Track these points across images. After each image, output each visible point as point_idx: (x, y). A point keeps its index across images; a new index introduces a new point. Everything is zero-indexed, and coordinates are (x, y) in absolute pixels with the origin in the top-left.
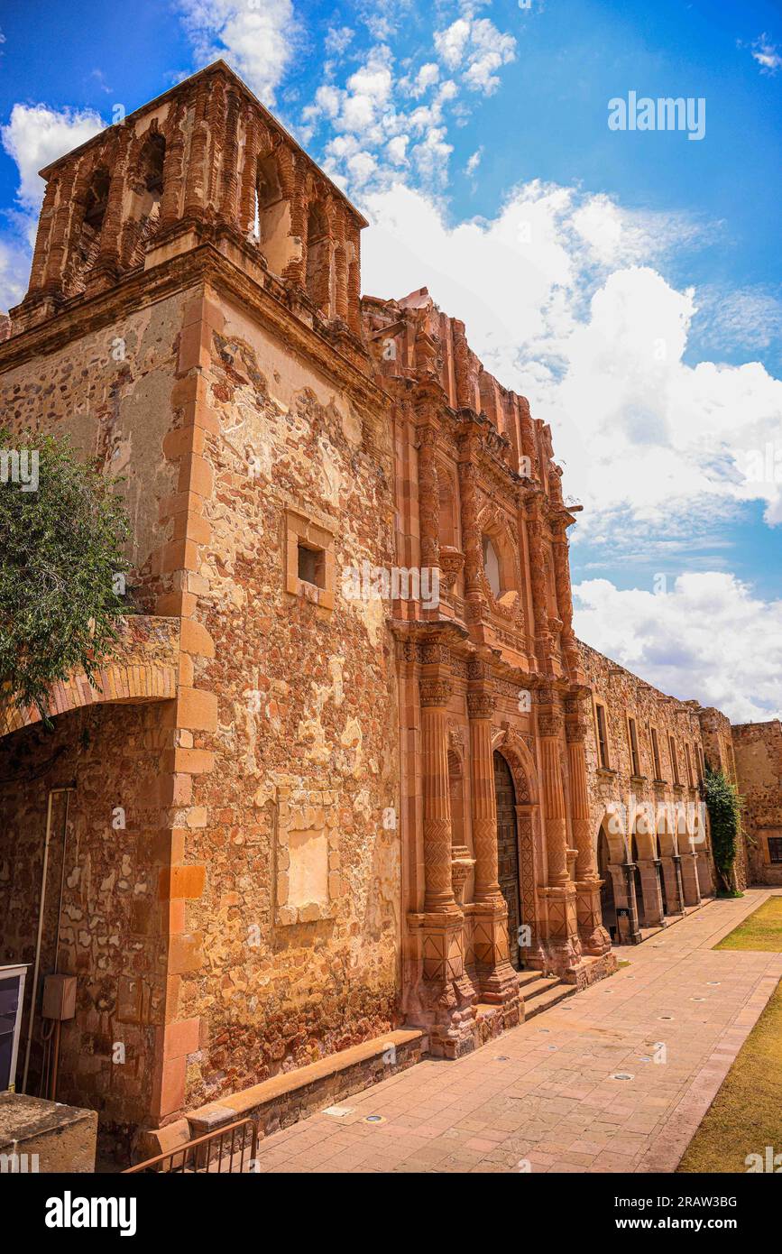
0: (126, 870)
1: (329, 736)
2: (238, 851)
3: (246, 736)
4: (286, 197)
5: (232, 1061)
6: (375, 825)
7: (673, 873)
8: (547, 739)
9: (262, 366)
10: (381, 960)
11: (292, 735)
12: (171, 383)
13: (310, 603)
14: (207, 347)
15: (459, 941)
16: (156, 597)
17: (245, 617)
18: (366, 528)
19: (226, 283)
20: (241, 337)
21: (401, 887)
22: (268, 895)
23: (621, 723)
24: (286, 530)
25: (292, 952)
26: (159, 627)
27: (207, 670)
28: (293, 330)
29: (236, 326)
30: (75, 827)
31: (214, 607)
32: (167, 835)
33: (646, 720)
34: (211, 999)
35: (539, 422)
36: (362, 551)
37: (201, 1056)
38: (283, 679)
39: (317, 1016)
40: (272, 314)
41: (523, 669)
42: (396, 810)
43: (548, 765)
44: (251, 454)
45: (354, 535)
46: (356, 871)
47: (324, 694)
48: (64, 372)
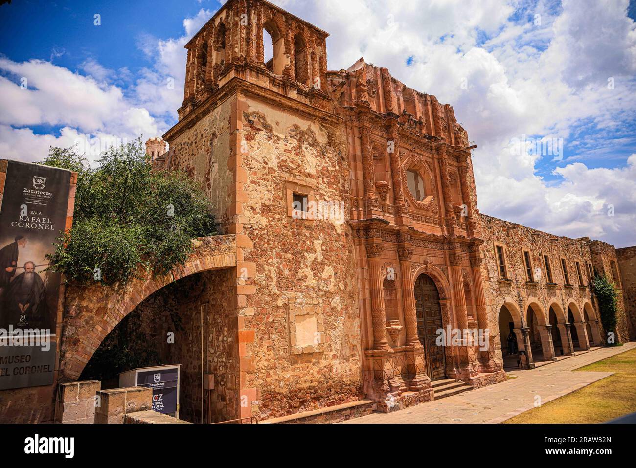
0: (226, 333)
1: (315, 275)
2: (271, 325)
3: (271, 278)
4: (282, 37)
5: (273, 406)
6: (344, 312)
7: (565, 332)
8: (455, 267)
9: (269, 121)
10: (350, 370)
11: (295, 276)
12: (228, 137)
14: (240, 120)
15: (391, 362)
16: (228, 226)
17: (267, 230)
18: (333, 181)
19: (247, 90)
20: (257, 111)
21: (361, 339)
22: (287, 342)
23: (518, 255)
24: (286, 190)
25: (300, 365)
26: (226, 239)
27: (250, 253)
28: (283, 101)
29: (254, 106)
30: (210, 318)
31: (252, 228)
32: (236, 319)
33: (540, 251)
34: (261, 382)
35: (446, 106)
36: (330, 192)
37: (258, 403)
38: (289, 253)
39: (316, 391)
40: (271, 97)
41: (436, 234)
42: (356, 305)
43: (455, 280)
44: (266, 160)
45: (325, 185)
46: (334, 332)
47: (311, 257)
48: (195, 136)
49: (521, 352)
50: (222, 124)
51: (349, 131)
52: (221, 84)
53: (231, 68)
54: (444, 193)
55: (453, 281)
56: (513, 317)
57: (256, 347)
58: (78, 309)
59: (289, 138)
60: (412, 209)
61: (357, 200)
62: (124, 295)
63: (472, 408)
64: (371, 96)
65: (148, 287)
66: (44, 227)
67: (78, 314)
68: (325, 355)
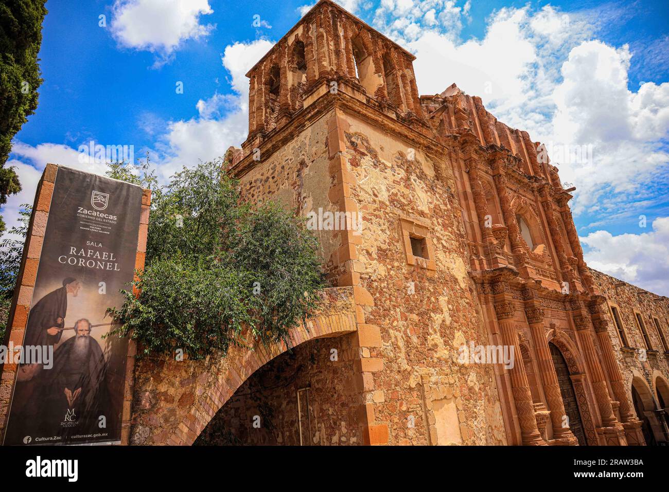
0: (344, 430)
1: (446, 343)
2: (405, 415)
3: (399, 348)
4: (369, 55)
6: (483, 394)
8: (581, 331)
9: (373, 144)
11: (425, 345)
12: (327, 163)
13: (422, 268)
14: (343, 140)
16: (338, 277)
17: (387, 281)
18: (447, 222)
19: (346, 106)
20: (359, 132)
21: (506, 431)
22: (426, 439)
23: (631, 317)
24: (402, 230)
26: (342, 293)
27: (371, 313)
28: (386, 122)
29: (356, 126)
30: (314, 409)
31: (370, 278)
32: (364, 408)
33: (648, 313)
35: (537, 144)
36: (447, 235)
38: (414, 313)
40: (373, 116)
41: (557, 290)
42: (494, 384)
43: (584, 348)
44: (376, 192)
45: (440, 227)
46: (476, 423)
47: (439, 319)
48: (272, 169)
50: (314, 149)
51: (455, 164)
52: (306, 104)
53: (321, 83)
54: (555, 242)
56: (641, 396)
58: (153, 397)
61: (475, 246)
62: (217, 374)
65: (248, 362)
66: (105, 266)
67: (153, 406)
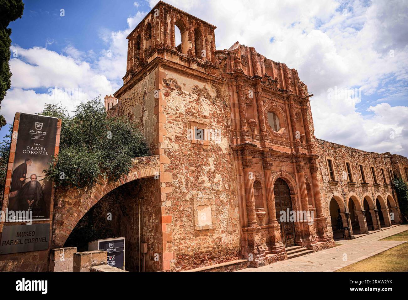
0: (154, 217)
1: (210, 180)
2: (182, 212)
3: (182, 182)
4: (187, 30)
5: (184, 263)
6: (229, 203)
7: (375, 215)
8: (299, 173)
9: (179, 84)
10: (233, 240)
11: (197, 181)
13: (200, 145)
14: (161, 83)
15: (259, 235)
16: (155, 150)
17: (179, 152)
18: (220, 120)
19: (165, 65)
20: (171, 78)
21: (240, 221)
22: (192, 222)
23: (342, 165)
24: (191, 127)
25: (201, 237)
26: (153, 158)
27: (168, 167)
28: (188, 71)
29: (170, 75)
30: (144, 208)
31: (169, 151)
32: (160, 208)
33: (357, 162)
34: (176, 248)
35: (293, 70)
36: (219, 127)
37: (175, 261)
38: (193, 166)
39: (211, 254)
40: (180, 69)
41: (287, 152)
42: (236, 199)
43: (300, 182)
44: (178, 108)
45: (215, 123)
46: (222, 216)
47: (207, 169)
48: (134, 94)
49: (345, 228)
50: (150, 86)
51: (230, 88)
52: (149, 61)
53: (155, 51)
54: (292, 126)
55: (299, 182)
56: (339, 205)
57: (173, 226)
58: (63, 203)
59: (192, 94)
60: (272, 137)
61: (236, 132)
62: (90, 194)
63: (312, 264)
64: (244, 66)
65: (105, 190)
66: (42, 153)
67: (63, 206)
68: (217, 231)
